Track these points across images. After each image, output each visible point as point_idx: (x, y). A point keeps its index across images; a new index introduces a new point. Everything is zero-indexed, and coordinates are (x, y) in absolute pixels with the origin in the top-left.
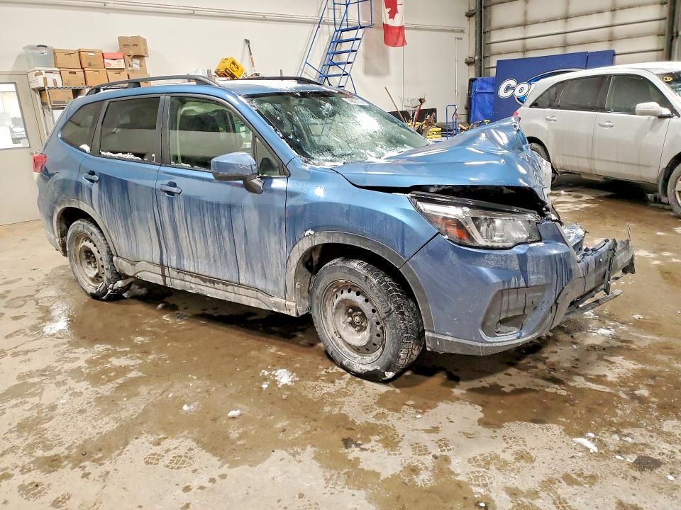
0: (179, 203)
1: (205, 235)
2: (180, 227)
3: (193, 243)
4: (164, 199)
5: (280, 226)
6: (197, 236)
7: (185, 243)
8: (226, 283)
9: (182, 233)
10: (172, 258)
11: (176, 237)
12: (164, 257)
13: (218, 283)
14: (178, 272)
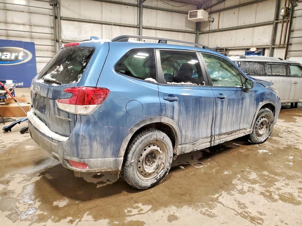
0: (226, 102)
1: (233, 113)
2: (224, 113)
3: (227, 119)
4: (219, 102)
5: (254, 103)
6: (230, 115)
7: (224, 120)
8: (235, 131)
9: (224, 116)
10: (217, 130)
11: (221, 118)
12: (213, 132)
13: (233, 133)
14: (219, 136)
